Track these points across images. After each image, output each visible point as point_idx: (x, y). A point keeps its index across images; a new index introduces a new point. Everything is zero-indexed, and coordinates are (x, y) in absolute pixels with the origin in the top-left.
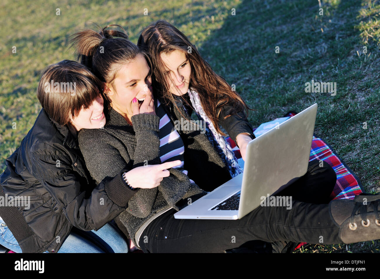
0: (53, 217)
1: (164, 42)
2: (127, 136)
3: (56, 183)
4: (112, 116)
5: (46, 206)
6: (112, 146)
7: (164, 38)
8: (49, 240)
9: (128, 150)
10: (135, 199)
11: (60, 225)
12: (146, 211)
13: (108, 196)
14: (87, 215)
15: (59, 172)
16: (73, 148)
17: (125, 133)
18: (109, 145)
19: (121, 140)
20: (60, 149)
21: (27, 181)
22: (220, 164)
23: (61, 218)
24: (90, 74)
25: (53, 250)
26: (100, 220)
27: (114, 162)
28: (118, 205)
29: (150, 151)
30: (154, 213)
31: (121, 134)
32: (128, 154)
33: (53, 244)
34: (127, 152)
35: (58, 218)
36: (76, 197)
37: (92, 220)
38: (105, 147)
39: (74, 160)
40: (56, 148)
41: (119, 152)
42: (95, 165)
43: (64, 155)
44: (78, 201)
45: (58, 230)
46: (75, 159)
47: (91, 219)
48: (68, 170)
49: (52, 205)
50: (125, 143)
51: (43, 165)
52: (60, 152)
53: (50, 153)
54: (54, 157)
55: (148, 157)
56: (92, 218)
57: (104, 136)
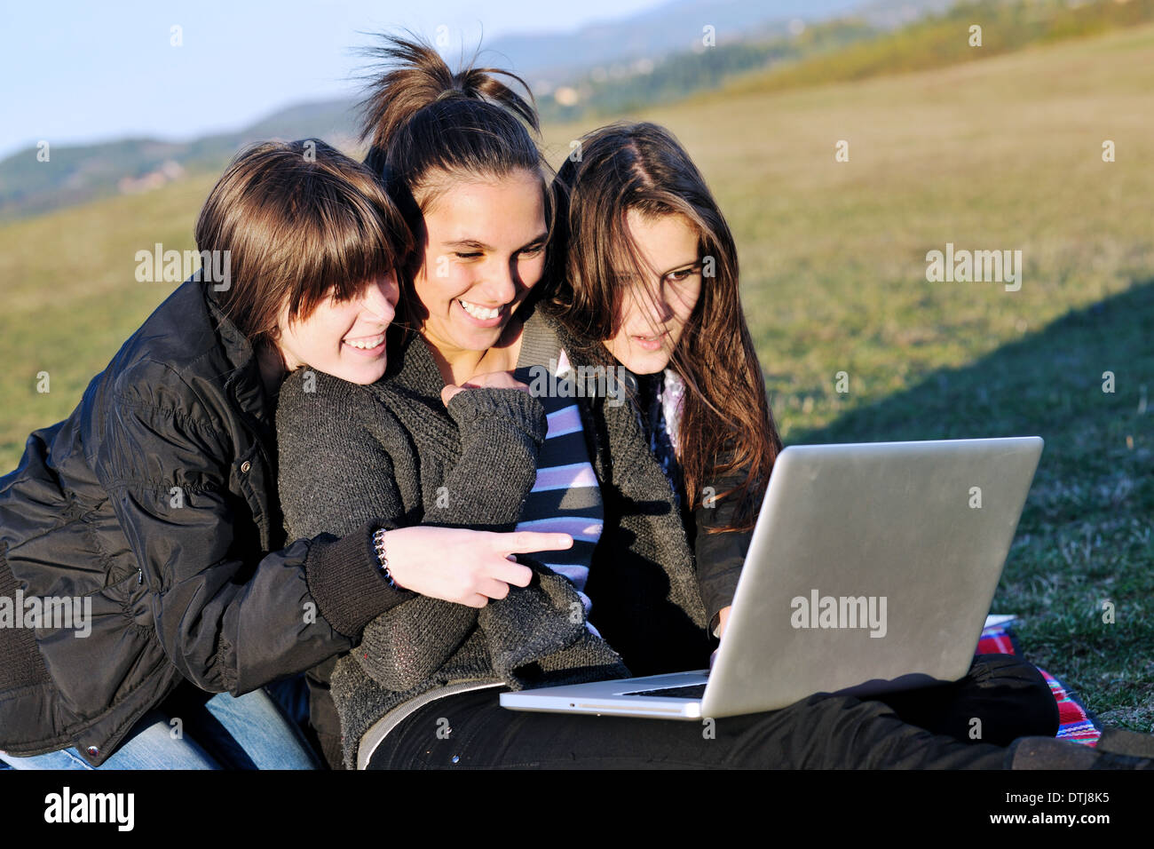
0: (124, 636)
1: (648, 181)
2: (434, 424)
3: (160, 504)
4: (410, 358)
5: (113, 596)
6: (375, 440)
7: (651, 170)
8: (89, 712)
9: (422, 467)
10: (388, 621)
11: (138, 670)
12: (412, 669)
13: (307, 585)
14: (223, 634)
15: (182, 472)
16: (250, 415)
17: (431, 415)
18: (368, 436)
19: (412, 430)
20: (207, 400)
21: (74, 495)
22: (700, 616)
23: (149, 647)
24: (381, 196)
25: (95, 748)
26: (260, 659)
27: (365, 490)
28: (331, 626)
29: (491, 488)
30: (438, 680)
31: (418, 414)
32: (418, 479)
33: (99, 725)
34: (418, 473)
35: (139, 644)
36: (209, 567)
37: (234, 654)
38: (354, 435)
39: (242, 453)
40: (196, 395)
41: (393, 467)
42: (302, 483)
43: (215, 426)
44: (208, 584)
45: (127, 685)
46: (248, 452)
47: (231, 650)
48: (211, 477)
49: (133, 596)
50: (419, 445)
51: (140, 436)
52: (204, 414)
53: (173, 404)
54: (183, 421)
55: (476, 505)
56: (235, 645)
57: (363, 403)
